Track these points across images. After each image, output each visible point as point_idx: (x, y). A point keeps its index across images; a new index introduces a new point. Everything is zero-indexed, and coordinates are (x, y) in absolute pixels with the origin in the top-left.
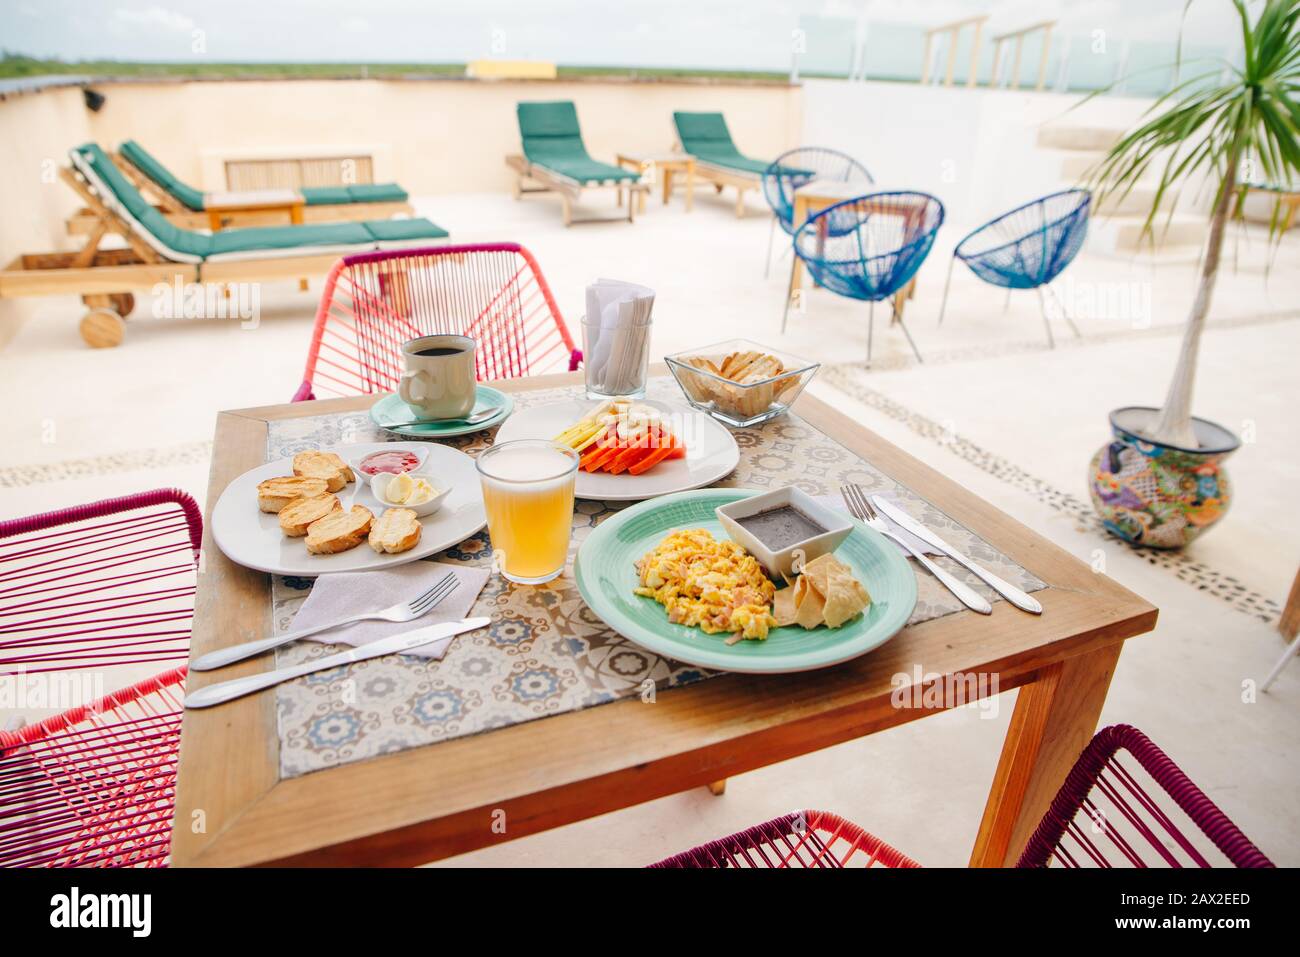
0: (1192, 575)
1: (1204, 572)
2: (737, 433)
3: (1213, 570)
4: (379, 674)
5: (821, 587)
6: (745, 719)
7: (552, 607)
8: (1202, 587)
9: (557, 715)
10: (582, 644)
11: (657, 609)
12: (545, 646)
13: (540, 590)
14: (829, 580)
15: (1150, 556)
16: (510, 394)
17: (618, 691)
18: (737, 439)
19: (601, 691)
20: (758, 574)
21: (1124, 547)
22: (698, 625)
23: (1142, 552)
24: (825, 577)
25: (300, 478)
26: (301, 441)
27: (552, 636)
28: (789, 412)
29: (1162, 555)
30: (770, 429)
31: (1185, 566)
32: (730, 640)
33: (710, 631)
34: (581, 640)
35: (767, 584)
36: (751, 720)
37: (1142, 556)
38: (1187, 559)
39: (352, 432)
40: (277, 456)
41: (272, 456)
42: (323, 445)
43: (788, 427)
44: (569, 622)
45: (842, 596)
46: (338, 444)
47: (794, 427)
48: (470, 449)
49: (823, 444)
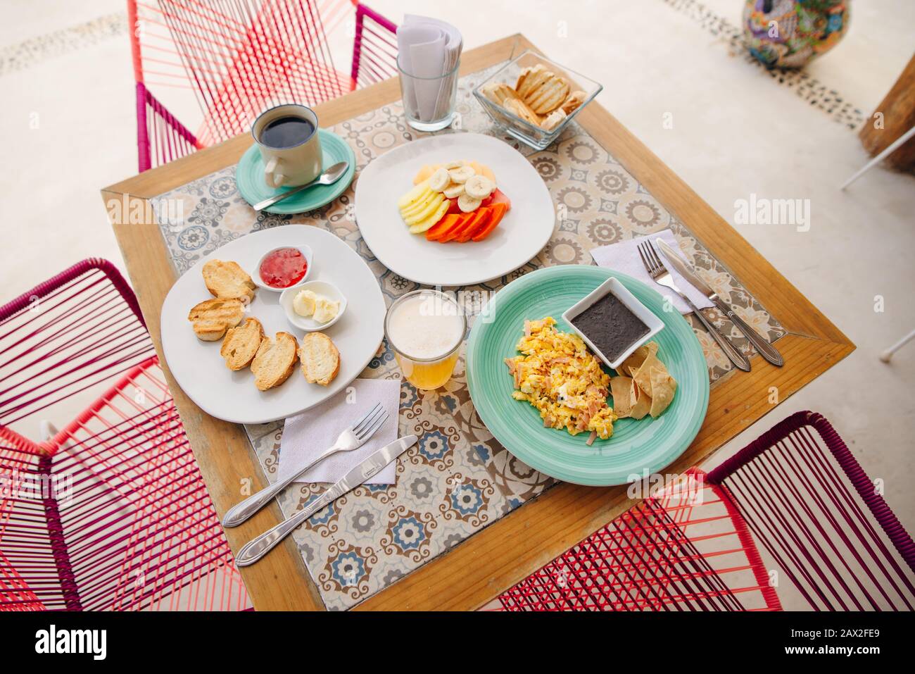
0: (807, 91)
1: (816, 87)
2: (540, 160)
3: (822, 85)
4: (357, 508)
5: (647, 390)
6: (607, 507)
7: (455, 412)
8: (813, 102)
9: (488, 525)
10: (487, 450)
11: (533, 413)
12: (463, 458)
13: (442, 394)
14: (653, 383)
15: (779, 76)
17: (522, 496)
18: (540, 170)
19: (511, 498)
20: (600, 371)
21: (762, 68)
22: (565, 427)
23: (775, 72)
24: (648, 380)
25: (218, 300)
26: (188, 225)
27: (462, 446)
29: (789, 74)
30: (563, 149)
31: (803, 83)
32: (589, 440)
33: (574, 434)
34: (486, 447)
35: (606, 377)
36: (612, 508)
37: (774, 76)
38: (805, 77)
39: (227, 205)
40: (178, 249)
41: (173, 251)
42: (209, 228)
43: (577, 145)
44: (471, 427)
45: (661, 395)
46: (222, 225)
47: (581, 144)
48: (332, 216)
49: (608, 167)
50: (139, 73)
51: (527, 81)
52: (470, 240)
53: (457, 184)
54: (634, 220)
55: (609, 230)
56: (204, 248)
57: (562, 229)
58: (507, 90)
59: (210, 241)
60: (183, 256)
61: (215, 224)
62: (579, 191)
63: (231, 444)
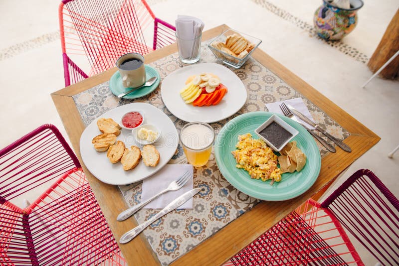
0: (343, 49)
1: (347, 47)
2: (238, 72)
3: (349, 46)
4: (172, 219)
5: (294, 160)
7: (211, 175)
8: (347, 53)
9: (230, 222)
10: (227, 191)
11: (246, 173)
12: (216, 194)
13: (205, 168)
14: (296, 157)
15: (331, 44)
16: (152, 63)
17: (244, 209)
18: (238, 76)
19: (240, 210)
20: (273, 154)
21: (324, 41)
22: (260, 178)
23: (329, 42)
24: (294, 155)
25: (105, 134)
26: (89, 106)
27: (216, 190)
28: (250, 57)
29: (335, 43)
30: (247, 67)
31: (342, 46)
32: (271, 183)
33: (265, 180)
34: (226, 189)
35: (276, 156)
37: (329, 44)
38: (342, 43)
39: (106, 97)
40: (85, 116)
41: (83, 117)
42: (99, 106)
43: (253, 65)
44: (219, 181)
45: (301, 162)
46: (104, 105)
47: (255, 65)
48: (151, 99)
49: (267, 74)
50: (64, 49)
51: (230, 41)
52: (212, 105)
53: (205, 82)
54: (280, 93)
55: (270, 98)
56: (97, 115)
57: (250, 99)
58: (222, 45)
59: (99, 112)
60: (88, 118)
61: (101, 105)
62: (256, 83)
63: (113, 195)
